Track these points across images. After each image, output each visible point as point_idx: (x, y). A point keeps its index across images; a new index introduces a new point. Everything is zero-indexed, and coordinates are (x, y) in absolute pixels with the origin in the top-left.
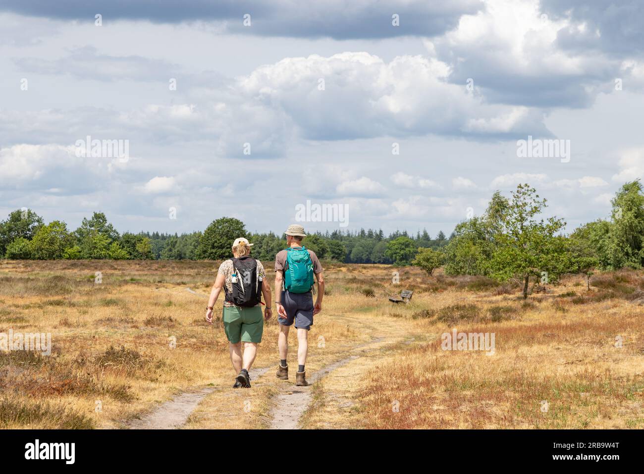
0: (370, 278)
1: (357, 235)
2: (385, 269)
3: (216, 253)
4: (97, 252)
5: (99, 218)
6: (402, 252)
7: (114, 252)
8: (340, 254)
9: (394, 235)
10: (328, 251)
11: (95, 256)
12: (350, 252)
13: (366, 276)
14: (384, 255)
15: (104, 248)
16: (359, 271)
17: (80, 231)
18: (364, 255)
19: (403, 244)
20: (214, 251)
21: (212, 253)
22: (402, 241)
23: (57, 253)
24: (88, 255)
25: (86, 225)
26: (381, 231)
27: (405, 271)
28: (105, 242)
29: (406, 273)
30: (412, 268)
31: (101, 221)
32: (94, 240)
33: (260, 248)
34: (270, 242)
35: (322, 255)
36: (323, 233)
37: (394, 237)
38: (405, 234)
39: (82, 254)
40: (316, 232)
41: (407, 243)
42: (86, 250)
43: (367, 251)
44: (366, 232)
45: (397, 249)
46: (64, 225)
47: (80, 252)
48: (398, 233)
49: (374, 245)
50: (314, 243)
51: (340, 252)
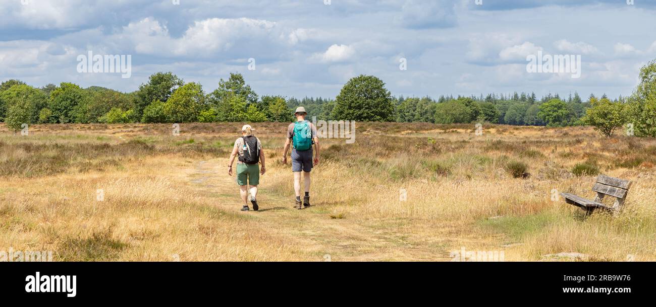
0: (522, 140)
1: (510, 98)
2: (539, 130)
3: (353, 114)
4: (234, 114)
5: (237, 79)
6: (555, 114)
7: (252, 114)
8: (493, 116)
9: (546, 98)
10: (481, 114)
11: (232, 118)
12: (504, 114)
13: (518, 139)
14: (537, 117)
15: (241, 110)
16: (510, 132)
17: (217, 94)
18: (518, 118)
19: (556, 106)
20: (351, 111)
21: (349, 114)
22: (555, 104)
23: (193, 116)
24: (225, 118)
25: (223, 86)
26: (533, 95)
27: (564, 132)
28: (242, 105)
29: (564, 134)
30: (571, 128)
31: (239, 82)
32: (231, 102)
33: (414, 111)
34: (424, 105)
35: (475, 117)
36: (478, 96)
37: (546, 100)
38: (557, 97)
39: (218, 116)
40: (471, 96)
41: (560, 105)
42: (222, 113)
43: (520, 114)
44: (520, 96)
45: (549, 111)
46: (200, 87)
47: (216, 115)
48: (551, 96)
49: (527, 108)
50: (467, 106)
51: (493, 114)
